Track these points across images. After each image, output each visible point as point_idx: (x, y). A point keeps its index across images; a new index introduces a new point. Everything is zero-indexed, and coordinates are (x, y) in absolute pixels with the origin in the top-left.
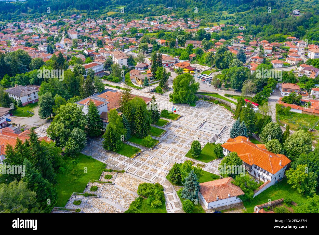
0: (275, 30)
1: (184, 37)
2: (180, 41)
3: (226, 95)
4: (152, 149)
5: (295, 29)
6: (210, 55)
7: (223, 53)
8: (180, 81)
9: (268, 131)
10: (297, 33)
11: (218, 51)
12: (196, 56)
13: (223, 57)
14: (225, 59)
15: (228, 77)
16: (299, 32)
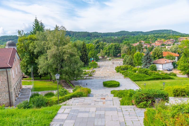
7: (99, 43)
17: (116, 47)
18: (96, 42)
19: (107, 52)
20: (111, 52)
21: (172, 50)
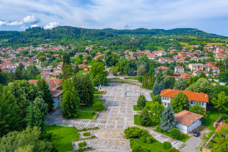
0: (127, 47)
1: (74, 51)
2: (71, 54)
3: (125, 79)
4: (104, 111)
5: (139, 46)
6: (99, 58)
7: (111, 55)
8: (96, 68)
9: (180, 84)
10: (140, 48)
11: (106, 54)
12: (88, 61)
13: (111, 57)
14: (113, 58)
15: (122, 68)
16: (141, 47)
17: (130, 65)
18: (107, 53)
19: (120, 69)
20: (125, 69)
21: (200, 86)
